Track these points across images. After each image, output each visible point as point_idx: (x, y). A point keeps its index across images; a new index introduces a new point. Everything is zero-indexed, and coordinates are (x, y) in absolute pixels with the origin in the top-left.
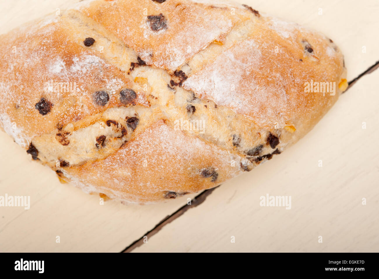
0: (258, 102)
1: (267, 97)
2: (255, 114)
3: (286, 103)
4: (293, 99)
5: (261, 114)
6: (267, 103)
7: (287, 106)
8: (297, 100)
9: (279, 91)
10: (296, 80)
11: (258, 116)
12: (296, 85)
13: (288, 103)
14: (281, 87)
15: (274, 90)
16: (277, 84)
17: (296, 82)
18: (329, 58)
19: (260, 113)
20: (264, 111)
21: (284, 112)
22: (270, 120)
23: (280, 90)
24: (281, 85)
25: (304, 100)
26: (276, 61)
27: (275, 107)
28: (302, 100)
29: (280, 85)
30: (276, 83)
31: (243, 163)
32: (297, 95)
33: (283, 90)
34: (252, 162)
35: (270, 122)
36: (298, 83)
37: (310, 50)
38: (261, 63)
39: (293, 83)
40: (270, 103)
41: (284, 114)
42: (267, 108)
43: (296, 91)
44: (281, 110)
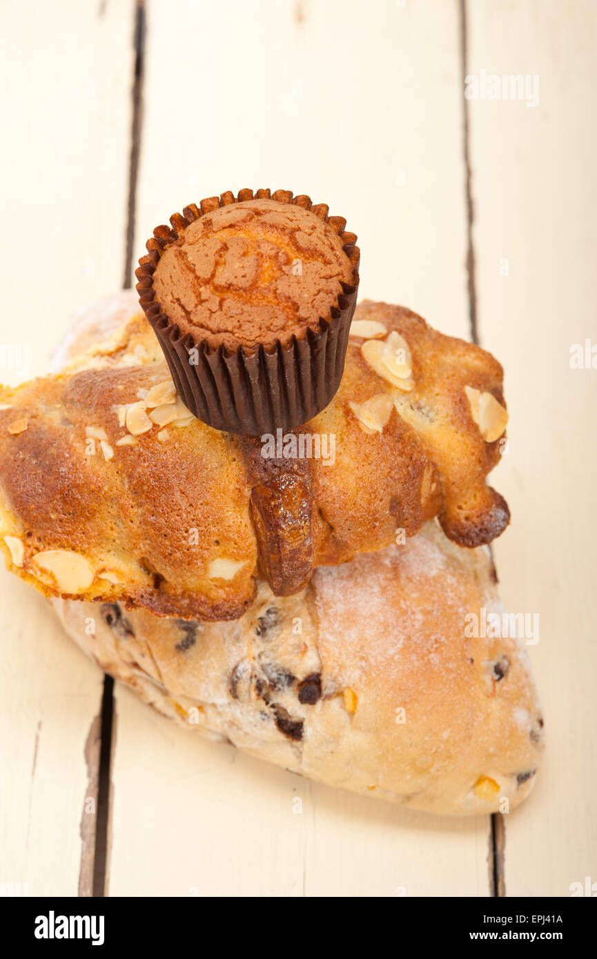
0: (354, 603)
1: (372, 615)
2: (332, 610)
3: (386, 656)
4: (401, 667)
5: (340, 622)
6: (363, 621)
7: (382, 663)
8: (402, 676)
9: (396, 632)
10: (433, 655)
11: (332, 620)
12: (426, 659)
13: (387, 661)
14: (405, 631)
15: (392, 620)
16: (404, 622)
17: (430, 657)
18: (511, 716)
19: (338, 618)
20: (347, 624)
21: (370, 665)
22: (340, 648)
23: (399, 631)
24: (408, 630)
25: (413, 691)
26: (439, 605)
27: (366, 640)
28: (410, 686)
29: (405, 628)
30: (405, 618)
31: (240, 668)
32: (412, 671)
33: (402, 637)
35: (337, 651)
36: (432, 662)
37: (500, 672)
38: (418, 578)
39: (425, 651)
40: (366, 626)
41: (367, 667)
42: (356, 626)
43: (416, 664)
44: (369, 656)
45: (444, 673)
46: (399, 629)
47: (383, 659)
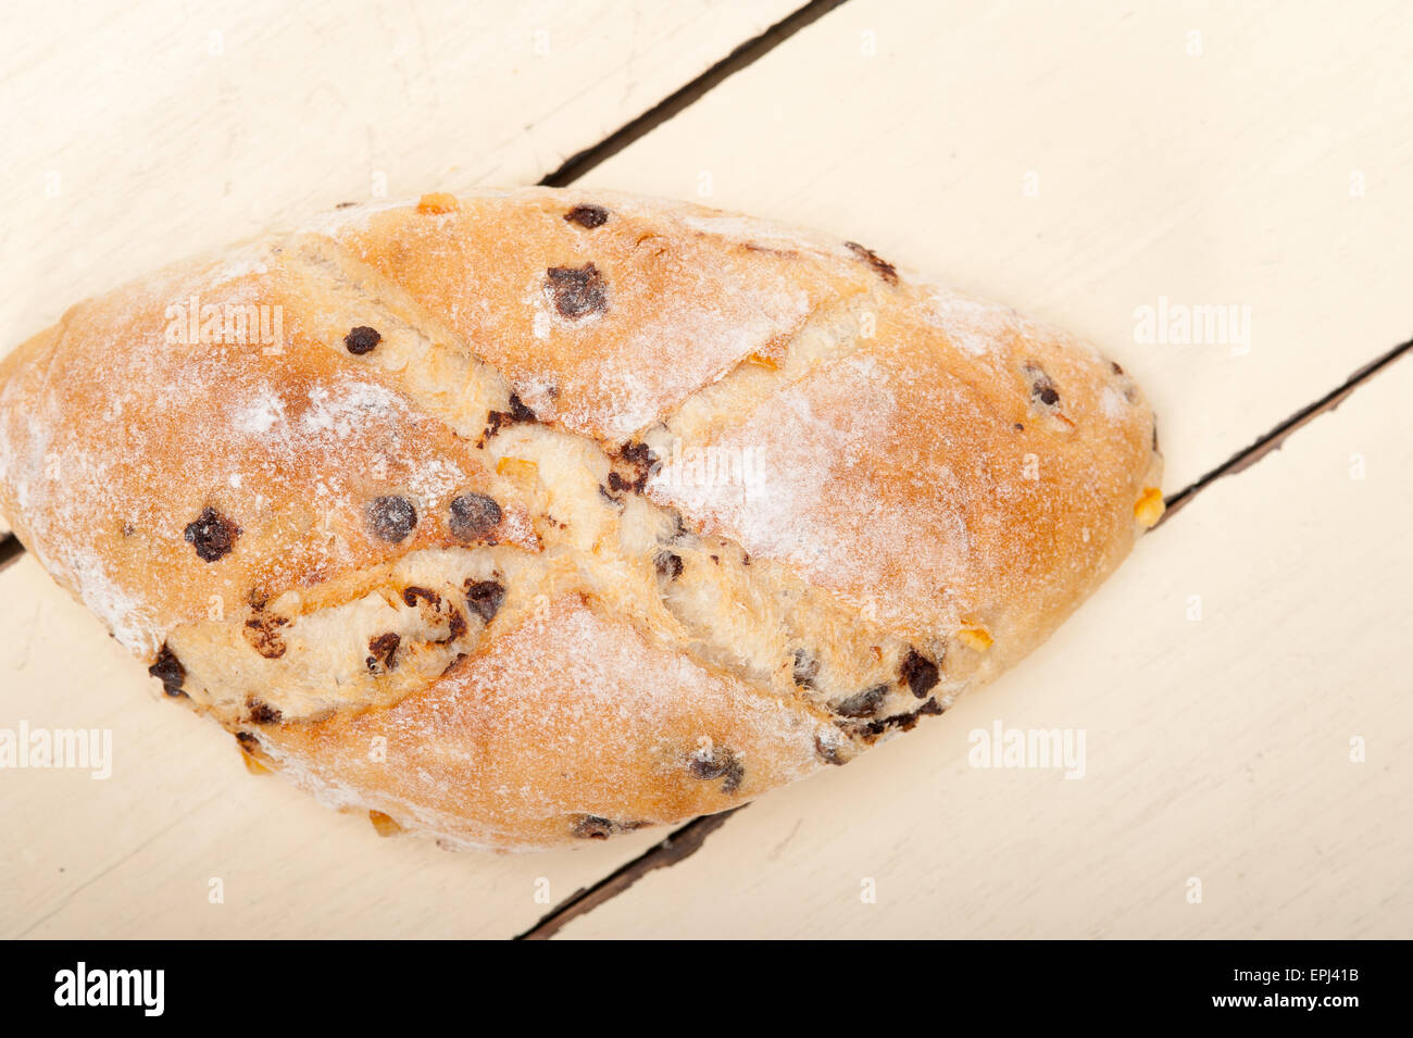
0: (878, 552)
1: (908, 539)
2: (866, 588)
3: (965, 559)
4: (988, 546)
5: (887, 589)
6: (907, 557)
7: (969, 569)
8: (999, 552)
9: (946, 522)
10: (999, 489)
11: (876, 597)
12: (999, 503)
13: (971, 560)
14: (952, 507)
15: (930, 517)
16: (940, 500)
17: (999, 496)
18: (1108, 421)
19: (881, 588)
20: (896, 581)
21: (959, 586)
22: (913, 611)
23: (948, 517)
24: (953, 502)
25: (1023, 552)
26: (941, 427)
27: (932, 570)
28: (1017, 550)
29: (949, 504)
31: (825, 739)
32: (1002, 534)
33: (956, 517)
34: (851, 737)
35: (912, 615)
36: (1006, 496)
37: (1050, 397)
38: (894, 433)
39: (990, 497)
40: (915, 558)
41: (958, 591)
42: (906, 571)
43: (998, 523)
44: (950, 579)
45: (1028, 492)
46: (945, 515)
47: (966, 565)
